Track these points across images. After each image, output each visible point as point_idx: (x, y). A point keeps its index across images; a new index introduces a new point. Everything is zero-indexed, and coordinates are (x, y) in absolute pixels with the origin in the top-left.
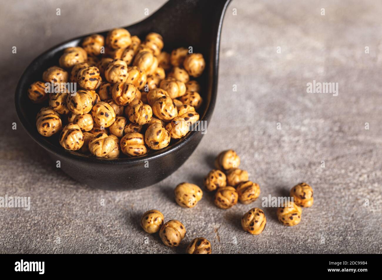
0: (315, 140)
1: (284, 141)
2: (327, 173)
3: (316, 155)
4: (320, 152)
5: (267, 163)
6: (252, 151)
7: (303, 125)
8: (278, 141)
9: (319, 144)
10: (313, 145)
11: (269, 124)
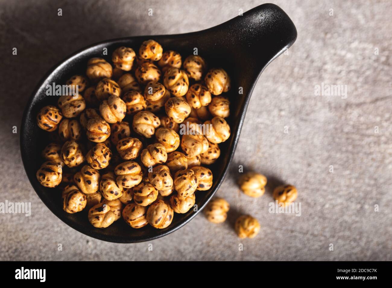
0: (358, 73)
1: (326, 70)
2: (362, 119)
3: (355, 93)
4: (360, 90)
5: (304, 99)
6: (291, 80)
7: (350, 50)
8: (320, 69)
9: (361, 79)
10: (355, 80)
11: (314, 43)
